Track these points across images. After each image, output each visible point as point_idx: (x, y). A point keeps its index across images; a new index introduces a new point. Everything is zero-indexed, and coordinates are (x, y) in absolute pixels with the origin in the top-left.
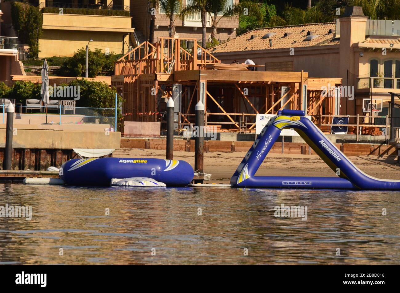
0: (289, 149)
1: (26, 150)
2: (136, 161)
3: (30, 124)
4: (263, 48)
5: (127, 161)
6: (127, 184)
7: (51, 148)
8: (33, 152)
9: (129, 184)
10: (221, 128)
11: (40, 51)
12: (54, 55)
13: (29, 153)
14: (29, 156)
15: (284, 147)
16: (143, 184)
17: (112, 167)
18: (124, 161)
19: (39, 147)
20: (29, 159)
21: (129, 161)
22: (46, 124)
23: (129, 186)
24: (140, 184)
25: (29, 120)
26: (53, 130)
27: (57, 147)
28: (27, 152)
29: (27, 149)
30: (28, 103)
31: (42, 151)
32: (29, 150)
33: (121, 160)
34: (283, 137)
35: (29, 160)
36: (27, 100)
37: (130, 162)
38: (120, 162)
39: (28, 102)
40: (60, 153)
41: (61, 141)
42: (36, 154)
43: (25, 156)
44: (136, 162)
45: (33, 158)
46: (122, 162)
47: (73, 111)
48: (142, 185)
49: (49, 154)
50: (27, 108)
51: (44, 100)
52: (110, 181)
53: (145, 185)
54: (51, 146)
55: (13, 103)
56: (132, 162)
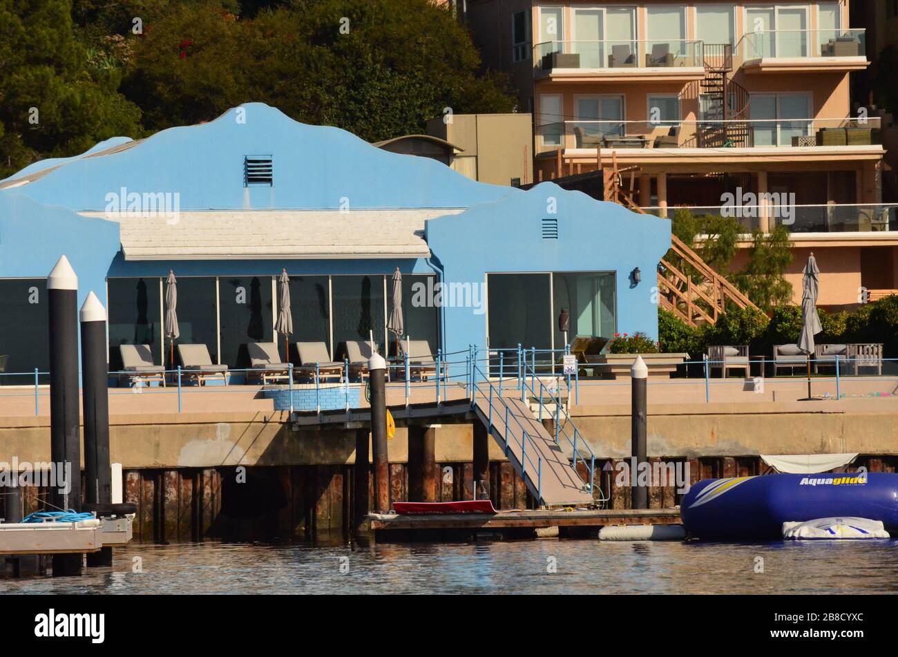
2: (840, 480)
3: (774, 400)
5: (819, 480)
6: (796, 535)
9: (799, 534)
16: (832, 532)
17: (782, 497)
18: (811, 480)
21: (824, 480)
22: (810, 399)
23: (801, 538)
24: (828, 534)
25: (774, 392)
26: (822, 412)
30: (780, 353)
33: (804, 479)
36: (776, 348)
37: (827, 483)
38: (802, 483)
39: (778, 350)
41: (841, 437)
44: (839, 483)
46: (806, 483)
47: (876, 368)
48: (832, 536)
50: (777, 366)
52: (781, 527)
53: (838, 534)
54: (819, 448)
55: (745, 355)
56: (831, 483)
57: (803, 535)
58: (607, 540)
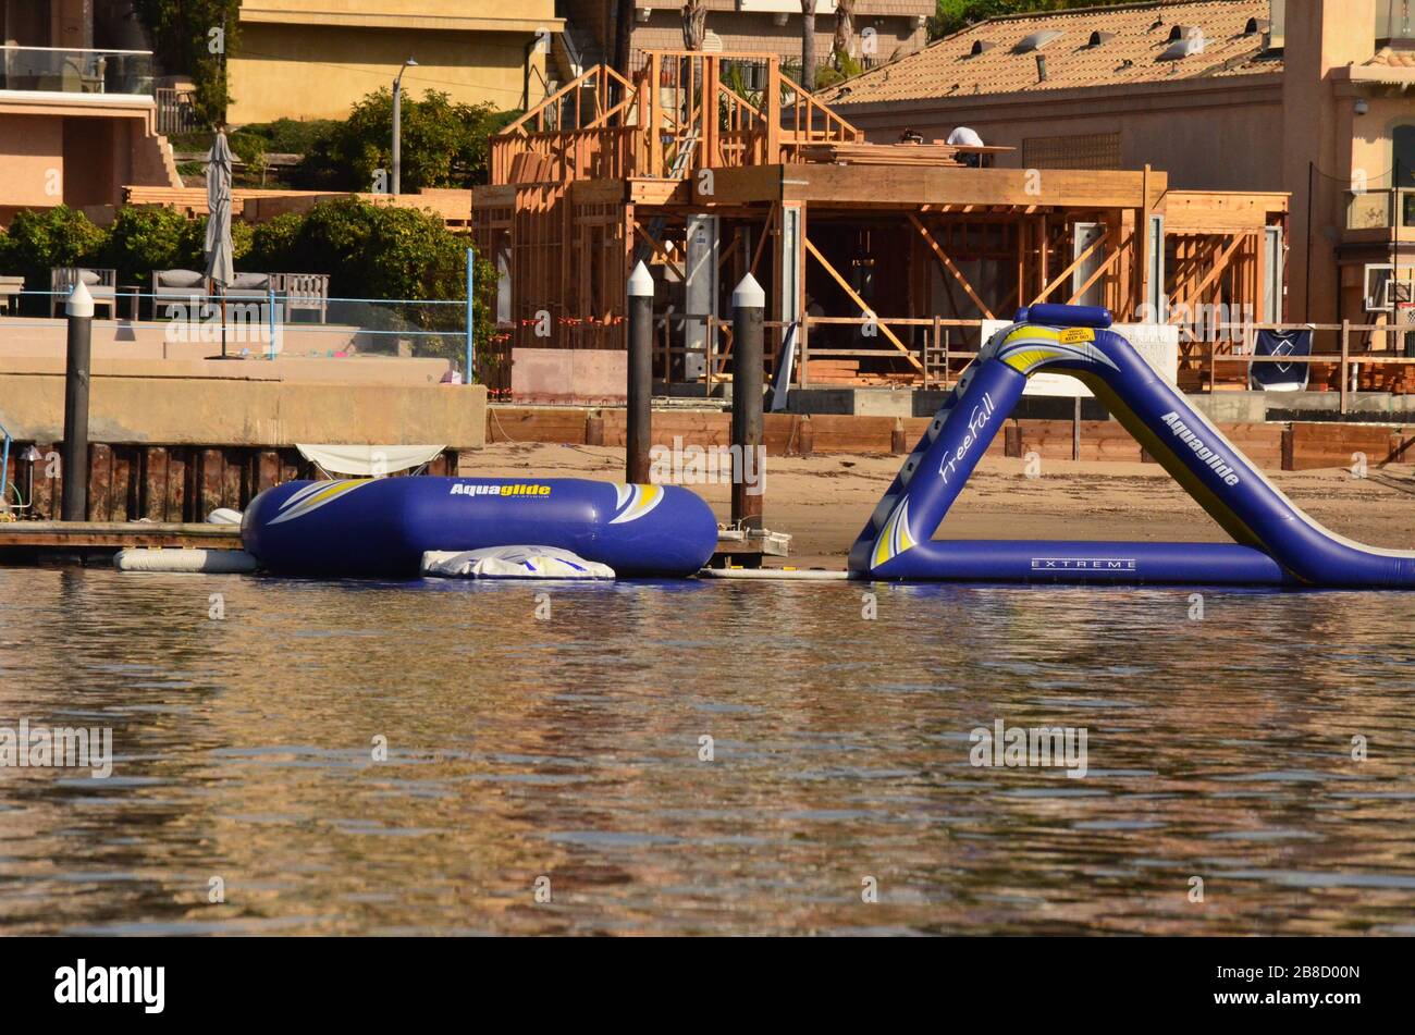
0: (1099, 446)
1: (153, 451)
2: (510, 488)
3: (165, 357)
4: (1015, 88)
5: (480, 488)
6: (476, 571)
7: (240, 442)
8: (175, 457)
9: (481, 569)
10: (858, 372)
11: (232, 102)
12: (283, 116)
13: (164, 462)
14: (161, 471)
15: (1082, 436)
16: (531, 568)
17: (425, 510)
18: (467, 487)
19: (197, 438)
20: (164, 480)
21: (486, 488)
22: (223, 357)
23: (483, 577)
24: (524, 571)
25: (165, 344)
26: (247, 379)
27: (260, 441)
28: (154, 455)
29: (156, 446)
30: (162, 283)
31: (210, 452)
32: (161, 450)
33: (456, 486)
34: (1078, 404)
35: (162, 486)
36: (157, 275)
37: (491, 492)
38: (453, 492)
39: (160, 279)
40: (271, 460)
41: (274, 418)
42: (188, 464)
43: (149, 471)
44: (509, 493)
45: (178, 480)
46: (460, 492)
47: (318, 312)
48: (531, 573)
49: (235, 463)
50: (158, 303)
51: (216, 274)
52: (419, 558)
53: (540, 572)
54: (241, 434)
55: (109, 284)
56: (497, 492)
57: (487, 571)
58: (132, 569)
